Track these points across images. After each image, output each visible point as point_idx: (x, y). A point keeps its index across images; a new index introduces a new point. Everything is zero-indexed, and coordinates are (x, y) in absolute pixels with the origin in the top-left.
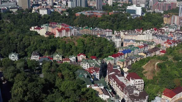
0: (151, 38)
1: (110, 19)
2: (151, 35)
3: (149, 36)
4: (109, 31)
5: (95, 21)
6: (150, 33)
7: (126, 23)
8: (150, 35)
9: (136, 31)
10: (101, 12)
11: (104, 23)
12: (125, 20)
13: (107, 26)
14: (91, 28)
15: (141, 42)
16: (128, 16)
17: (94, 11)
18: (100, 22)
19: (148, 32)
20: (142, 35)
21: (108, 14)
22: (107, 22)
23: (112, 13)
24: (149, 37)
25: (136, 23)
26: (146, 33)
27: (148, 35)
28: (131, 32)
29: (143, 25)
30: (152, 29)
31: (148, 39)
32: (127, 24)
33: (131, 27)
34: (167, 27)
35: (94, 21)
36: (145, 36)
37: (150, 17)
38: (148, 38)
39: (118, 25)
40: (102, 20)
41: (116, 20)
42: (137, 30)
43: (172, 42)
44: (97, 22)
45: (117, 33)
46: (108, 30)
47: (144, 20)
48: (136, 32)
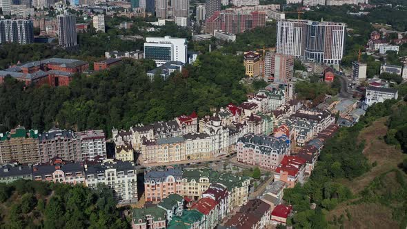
0: (225, 144)
1: (96, 88)
2: (225, 135)
3: (220, 138)
4: (93, 139)
5: (49, 99)
6: (222, 131)
7: (147, 95)
8: (222, 136)
9: (179, 122)
10: (71, 61)
11: (78, 106)
12: (141, 84)
13: (88, 113)
14: (36, 132)
15: (201, 179)
16: (149, 69)
17: (47, 61)
18: (66, 103)
19: (216, 129)
20: (198, 141)
21: (92, 68)
22: (87, 100)
23: (102, 63)
24: (220, 142)
25: (176, 92)
26: (212, 130)
27: (217, 137)
28: (163, 129)
29: (196, 97)
30: (224, 108)
31: (217, 147)
32: (149, 99)
33: (161, 110)
34: (262, 97)
35: (48, 102)
36: (208, 140)
37: (210, 66)
38: (217, 145)
39: (123, 104)
40: (72, 94)
41: (114, 87)
42: (182, 120)
43: (297, 166)
44: (56, 104)
45: (120, 137)
46: (90, 133)
47: (196, 78)
48: (177, 126)
